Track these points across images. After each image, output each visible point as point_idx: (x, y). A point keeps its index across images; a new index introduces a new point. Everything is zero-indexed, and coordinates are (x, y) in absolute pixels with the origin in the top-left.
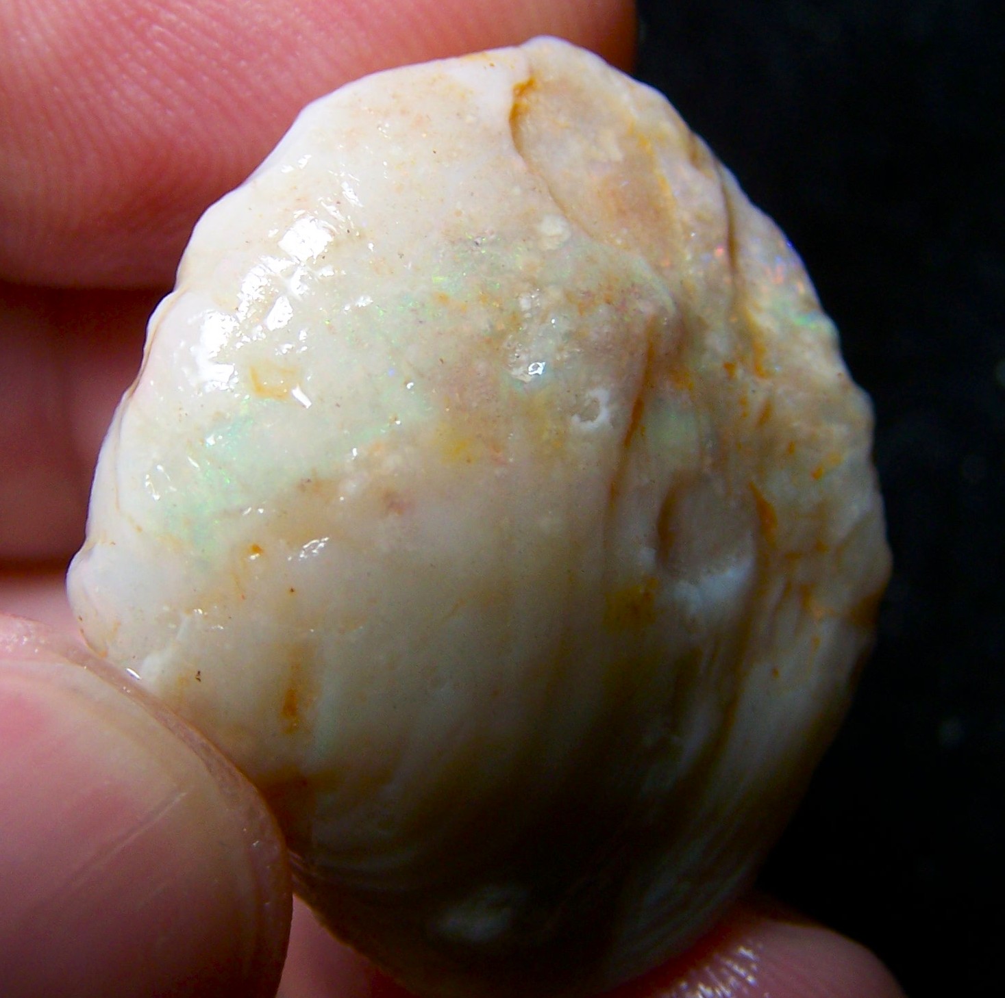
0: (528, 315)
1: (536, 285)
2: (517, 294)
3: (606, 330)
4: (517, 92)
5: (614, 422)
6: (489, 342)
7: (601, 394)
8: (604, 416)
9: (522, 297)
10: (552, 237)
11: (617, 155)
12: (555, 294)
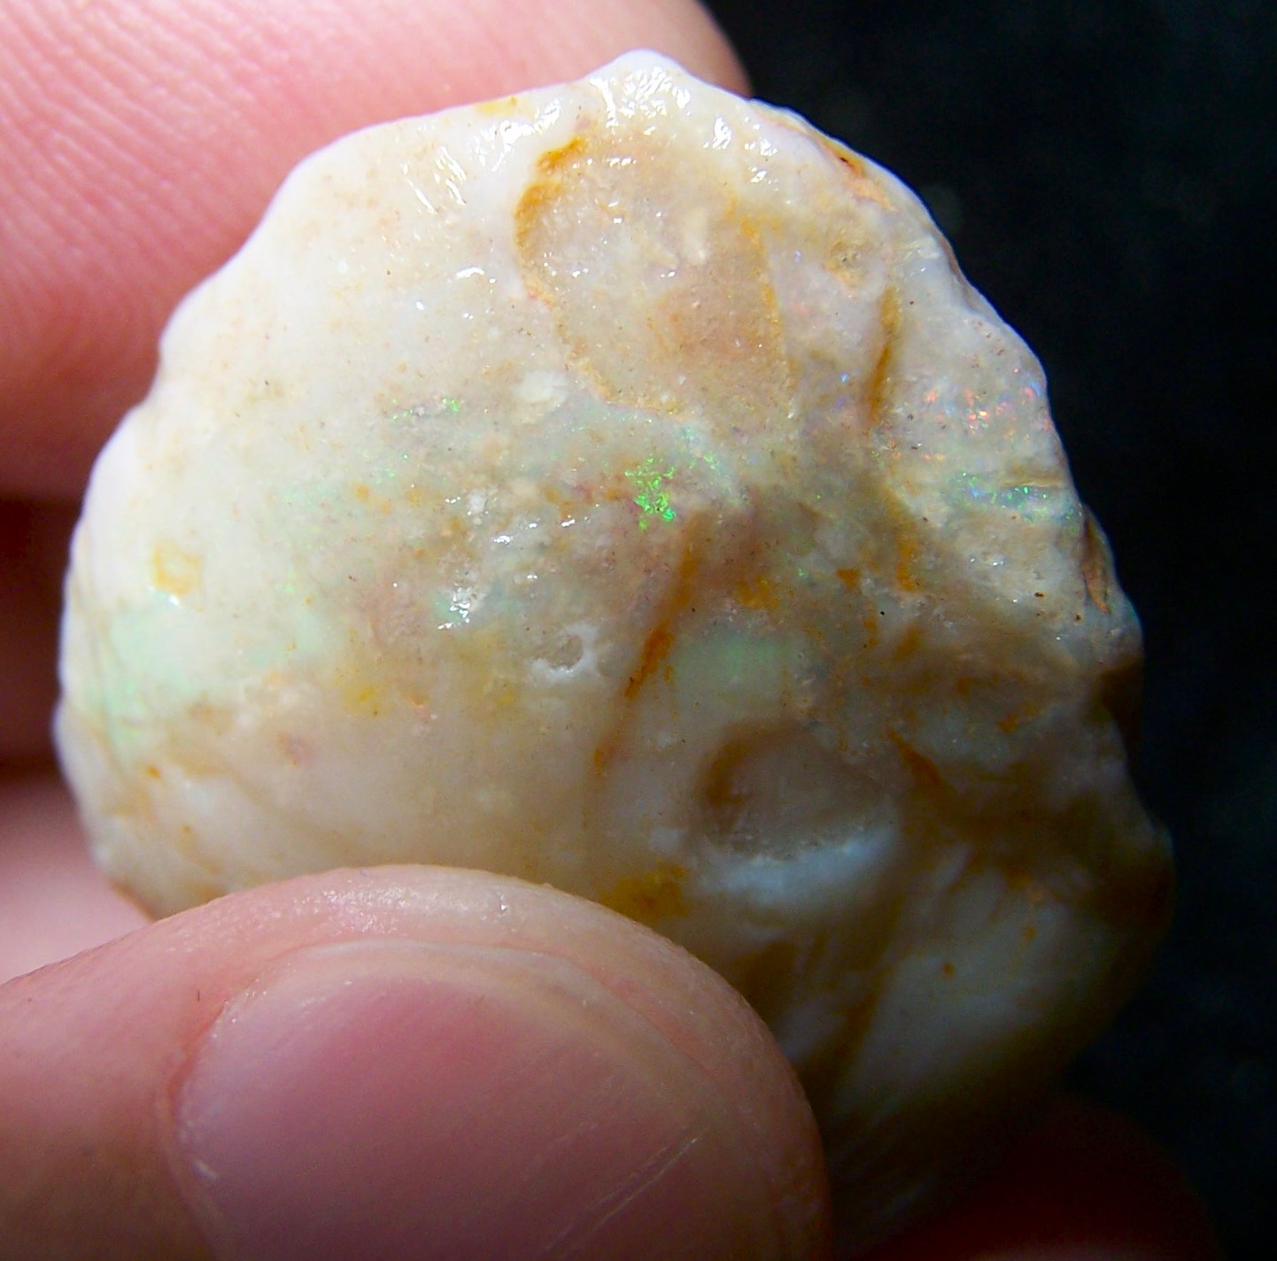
0: (478, 521)
1: (498, 478)
2: (465, 491)
3: (601, 541)
4: (546, 164)
5: (604, 670)
6: (420, 555)
7: (585, 631)
8: (588, 660)
9: (473, 494)
10: (534, 405)
11: (700, 253)
12: (525, 490)
